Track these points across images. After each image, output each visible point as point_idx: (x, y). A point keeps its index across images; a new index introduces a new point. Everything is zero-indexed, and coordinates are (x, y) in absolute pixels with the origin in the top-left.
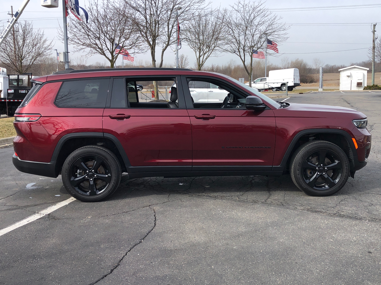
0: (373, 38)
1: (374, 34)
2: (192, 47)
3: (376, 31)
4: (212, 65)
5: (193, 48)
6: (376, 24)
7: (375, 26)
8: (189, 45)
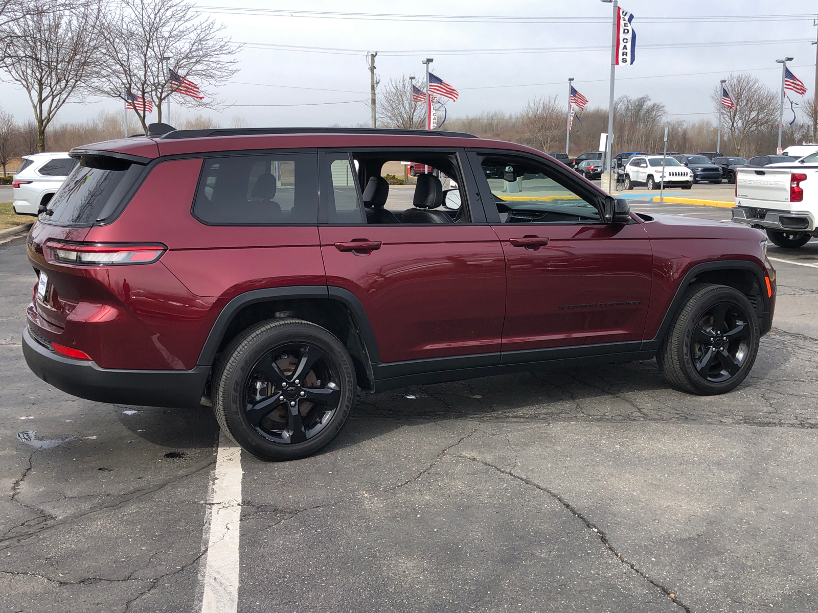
0: (372, 82)
1: (373, 72)
2: (20, 79)
3: (375, 68)
4: (29, 123)
5: (20, 81)
6: (376, 54)
7: (373, 56)
8: (10, 72)
